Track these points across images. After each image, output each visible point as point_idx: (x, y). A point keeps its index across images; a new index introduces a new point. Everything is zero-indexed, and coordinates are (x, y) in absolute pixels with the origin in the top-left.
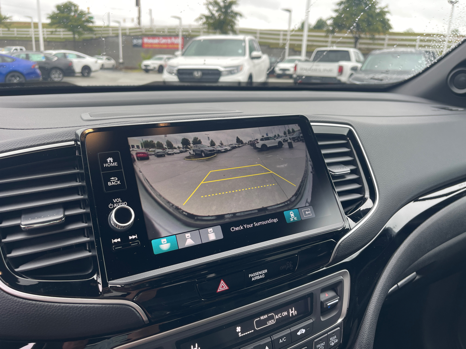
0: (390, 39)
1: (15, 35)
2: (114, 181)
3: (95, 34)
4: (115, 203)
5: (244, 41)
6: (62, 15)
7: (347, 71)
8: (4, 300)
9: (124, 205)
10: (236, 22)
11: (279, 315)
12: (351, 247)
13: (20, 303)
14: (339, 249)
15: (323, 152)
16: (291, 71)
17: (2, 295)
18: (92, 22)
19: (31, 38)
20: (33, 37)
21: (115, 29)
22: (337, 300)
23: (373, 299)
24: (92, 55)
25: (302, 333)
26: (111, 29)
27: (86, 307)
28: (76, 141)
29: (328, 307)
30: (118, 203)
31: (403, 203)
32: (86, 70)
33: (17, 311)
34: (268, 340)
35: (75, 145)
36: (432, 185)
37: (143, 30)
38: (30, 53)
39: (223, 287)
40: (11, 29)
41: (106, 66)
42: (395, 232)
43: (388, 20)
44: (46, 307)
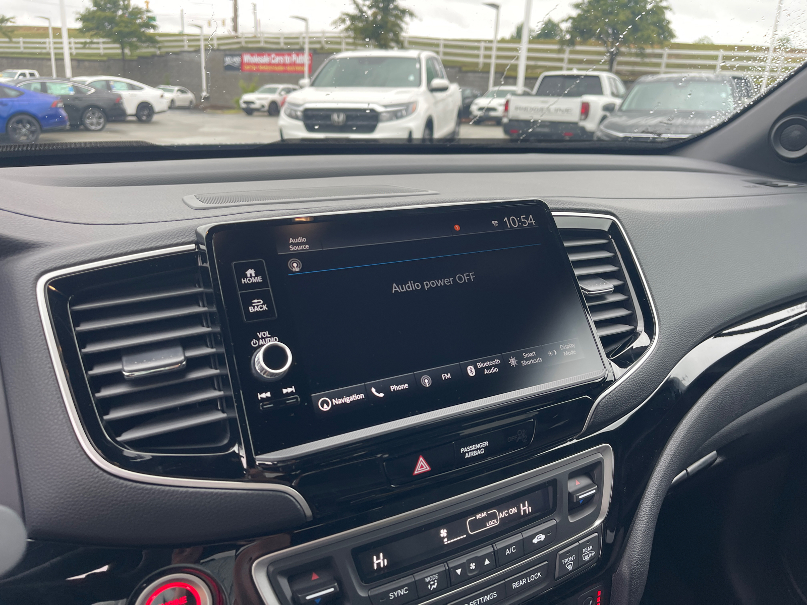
0: (670, 56)
1: (22, 50)
2: (258, 306)
3: (159, 48)
4: (260, 339)
5: (419, 60)
6: (103, 14)
7: (596, 111)
8: (105, 484)
9: (274, 341)
10: (403, 25)
11: (504, 513)
12: (616, 408)
13: (129, 487)
14: (597, 411)
15: (572, 258)
16: (500, 112)
17: (101, 477)
18: (154, 27)
19: (49, 54)
20: (52, 52)
21: (194, 39)
22: (594, 491)
23: (649, 490)
24: (154, 84)
25: (540, 540)
26: (185, 38)
27: (225, 493)
28: (197, 243)
29: (579, 502)
30: (265, 338)
31: (697, 339)
32: (145, 112)
33: (123, 500)
34: (489, 550)
35: (197, 250)
36: (745, 311)
37: (243, 40)
38: (47, 81)
39: (422, 466)
40: (14, 40)
41: (178, 104)
42: (683, 385)
43: (669, 22)
44: (167, 494)
